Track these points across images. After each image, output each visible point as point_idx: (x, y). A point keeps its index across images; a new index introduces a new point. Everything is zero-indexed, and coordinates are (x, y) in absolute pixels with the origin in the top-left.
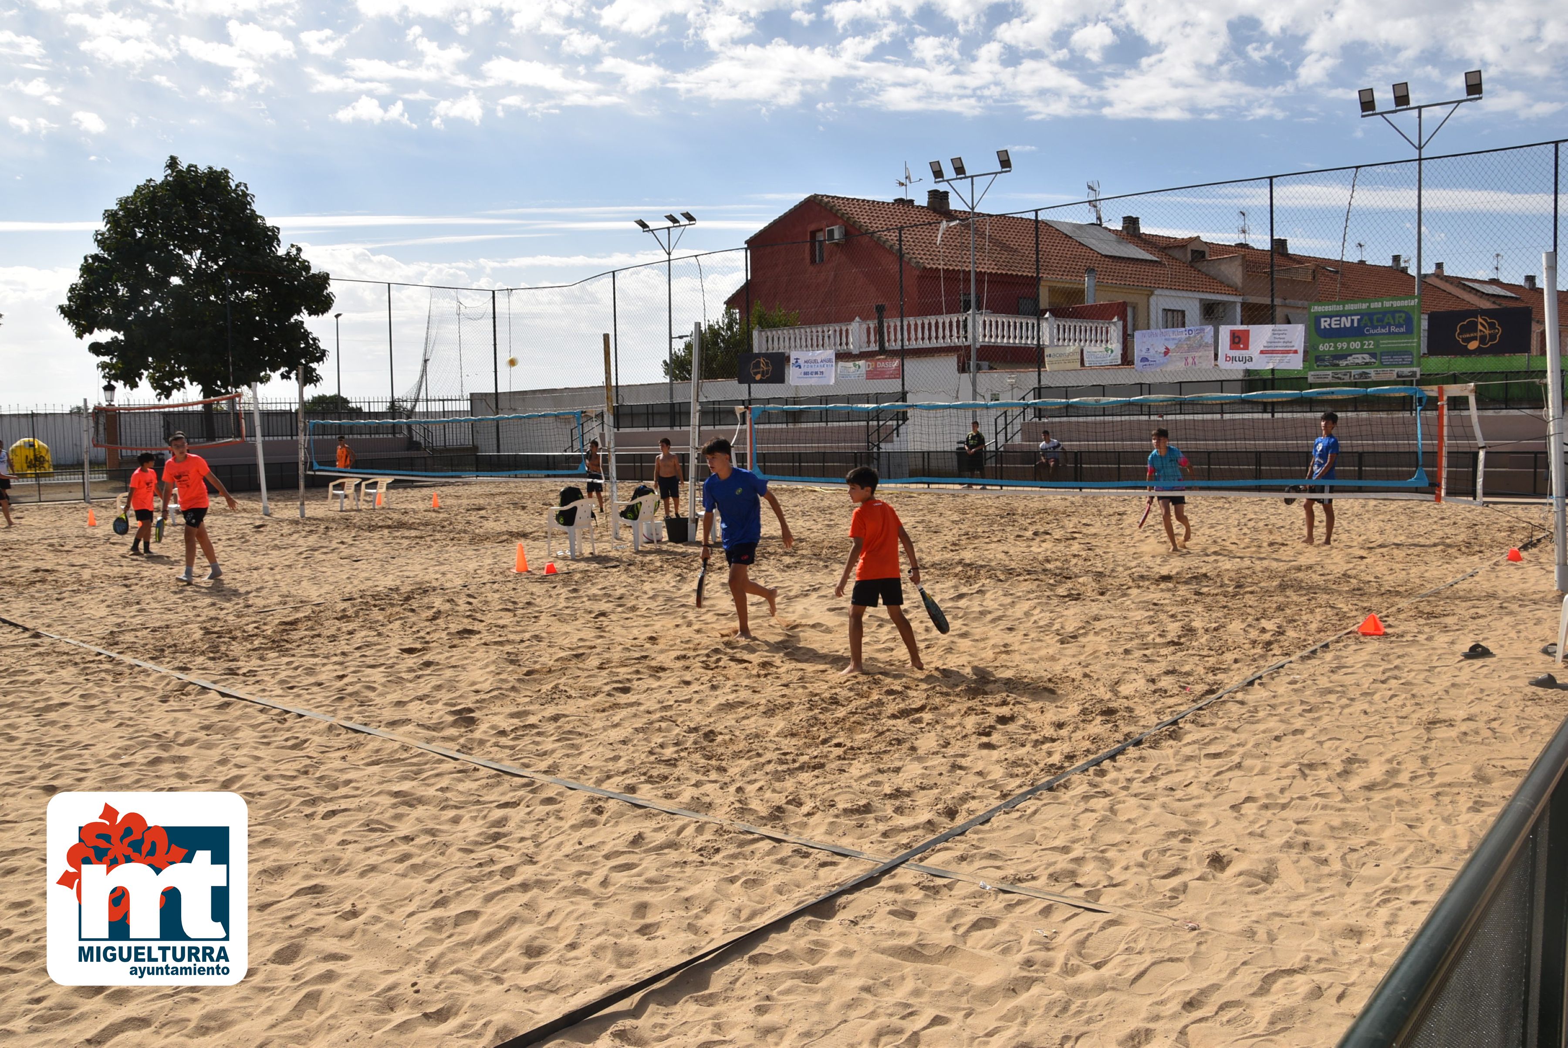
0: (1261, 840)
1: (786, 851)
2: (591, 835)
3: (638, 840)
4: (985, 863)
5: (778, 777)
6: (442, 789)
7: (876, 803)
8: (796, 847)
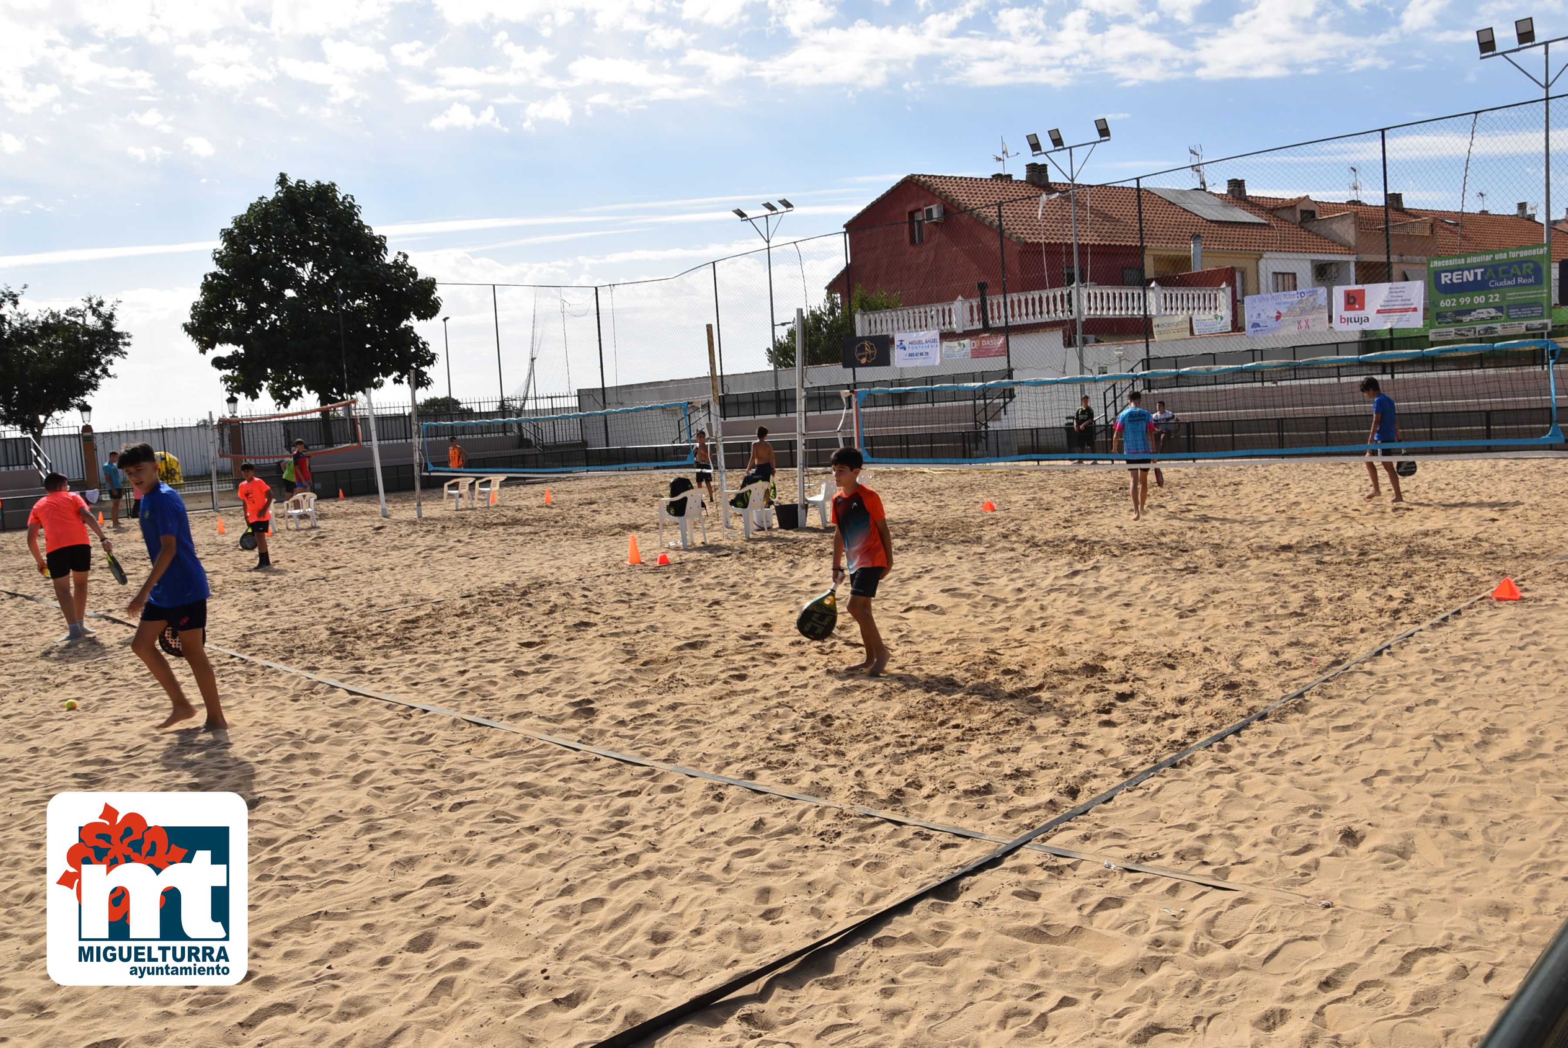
0: (1397, 814)
1: (907, 833)
2: (712, 822)
3: (759, 825)
4: (1109, 842)
5: (897, 760)
6: (564, 780)
7: (996, 784)
8: (917, 829)
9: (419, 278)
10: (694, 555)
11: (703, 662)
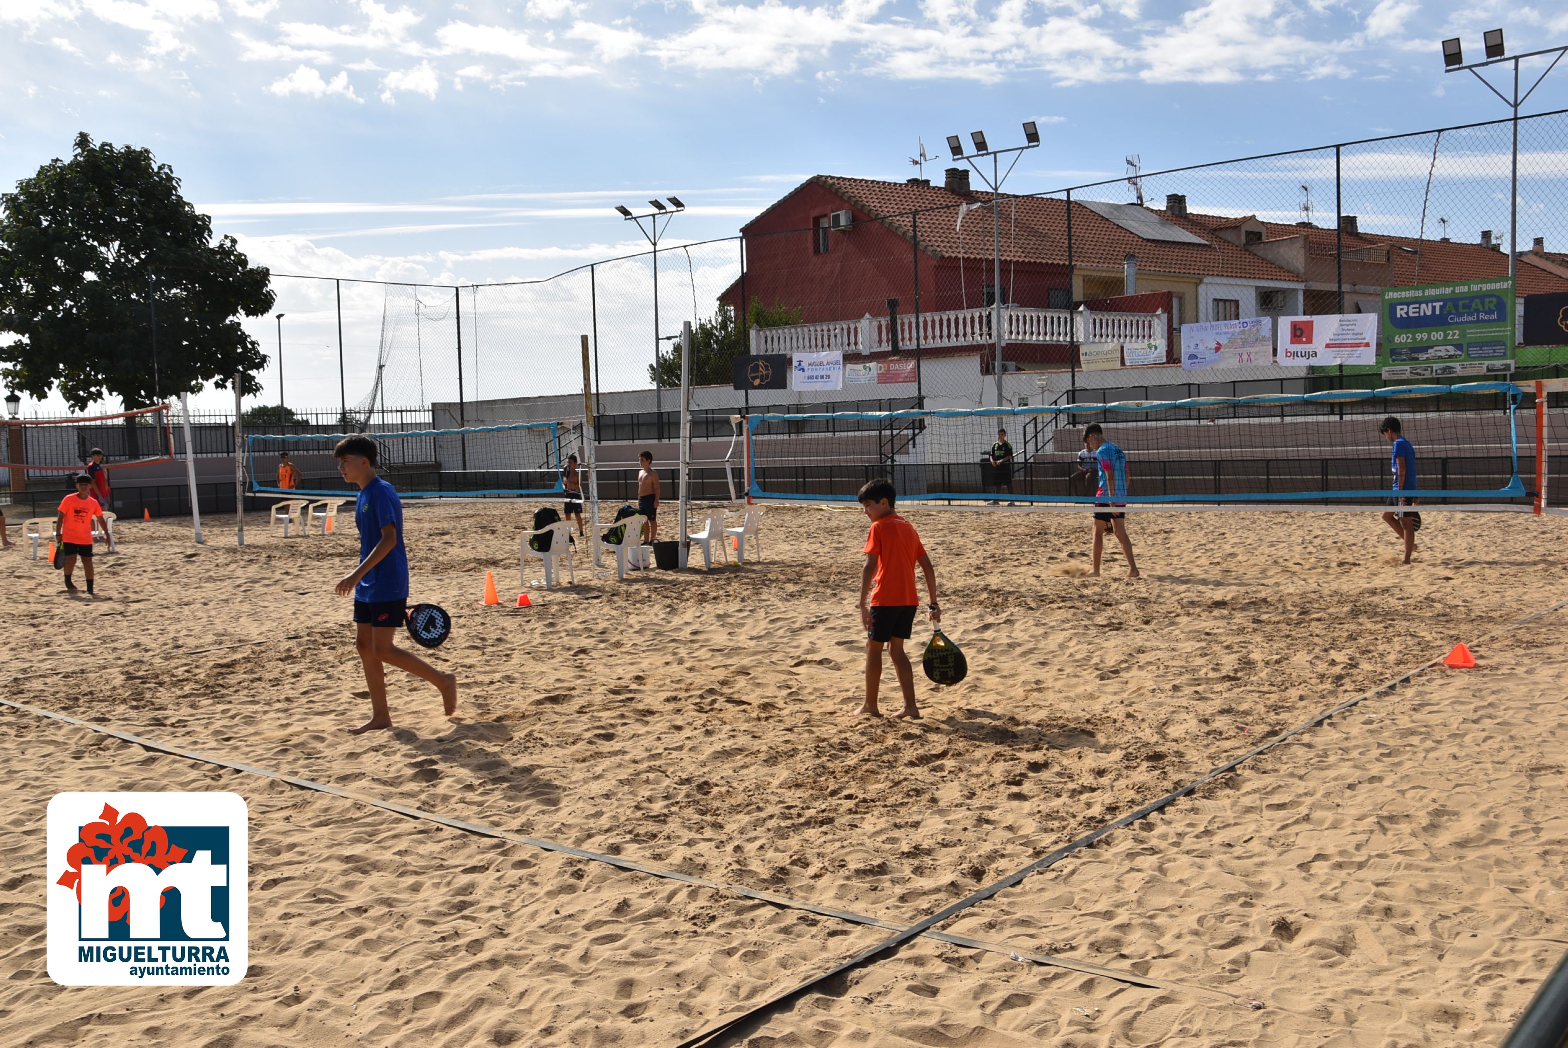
0: (1335, 904)
1: (790, 918)
2: (570, 904)
3: (623, 907)
4: (1017, 930)
5: (782, 834)
6: (400, 853)
7: (892, 863)
8: (802, 913)
9: (249, 266)
10: (560, 596)
11: (565, 718)
